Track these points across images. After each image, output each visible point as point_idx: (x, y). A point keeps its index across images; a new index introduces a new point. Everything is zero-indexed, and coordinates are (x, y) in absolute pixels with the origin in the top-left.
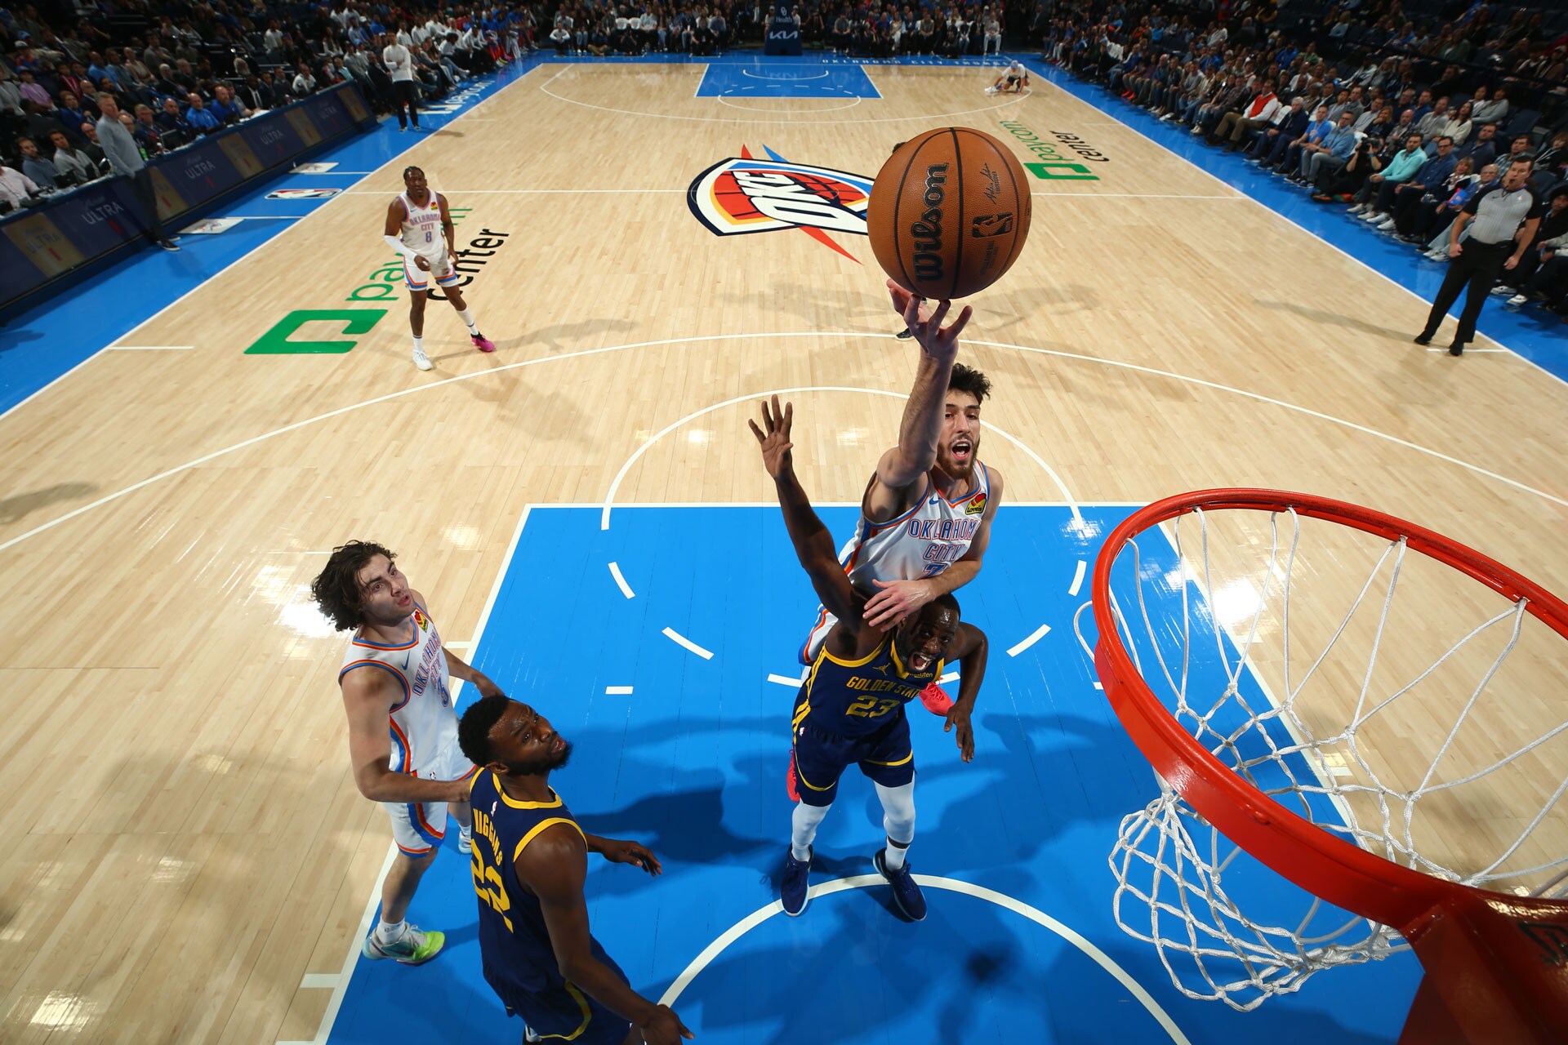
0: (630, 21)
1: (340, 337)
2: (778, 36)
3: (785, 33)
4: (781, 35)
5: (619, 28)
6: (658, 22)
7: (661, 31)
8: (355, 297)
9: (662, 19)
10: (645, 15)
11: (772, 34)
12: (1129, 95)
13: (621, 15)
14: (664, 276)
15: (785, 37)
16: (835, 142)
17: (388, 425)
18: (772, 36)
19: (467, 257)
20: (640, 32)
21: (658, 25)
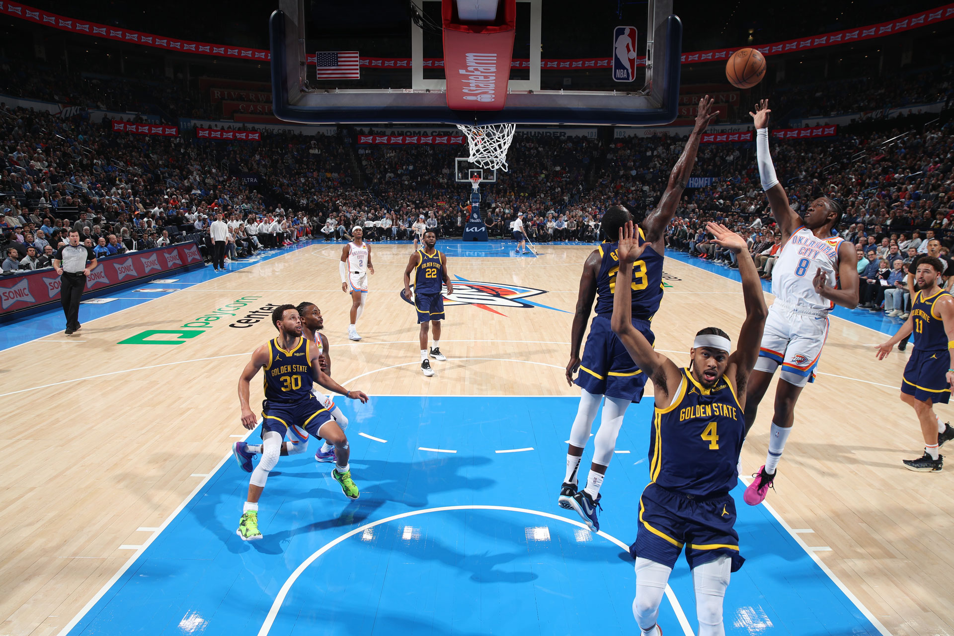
0: (375, 223)
1: (176, 339)
2: (472, 230)
3: (476, 228)
4: (474, 230)
5: (367, 226)
6: (393, 223)
7: (394, 229)
8: (186, 326)
9: (394, 222)
10: (385, 219)
11: (467, 229)
12: (703, 256)
13: (368, 219)
14: (381, 321)
15: (476, 230)
16: (502, 274)
17: (203, 368)
18: (467, 230)
19: (256, 313)
20: (381, 228)
21: (393, 225)
